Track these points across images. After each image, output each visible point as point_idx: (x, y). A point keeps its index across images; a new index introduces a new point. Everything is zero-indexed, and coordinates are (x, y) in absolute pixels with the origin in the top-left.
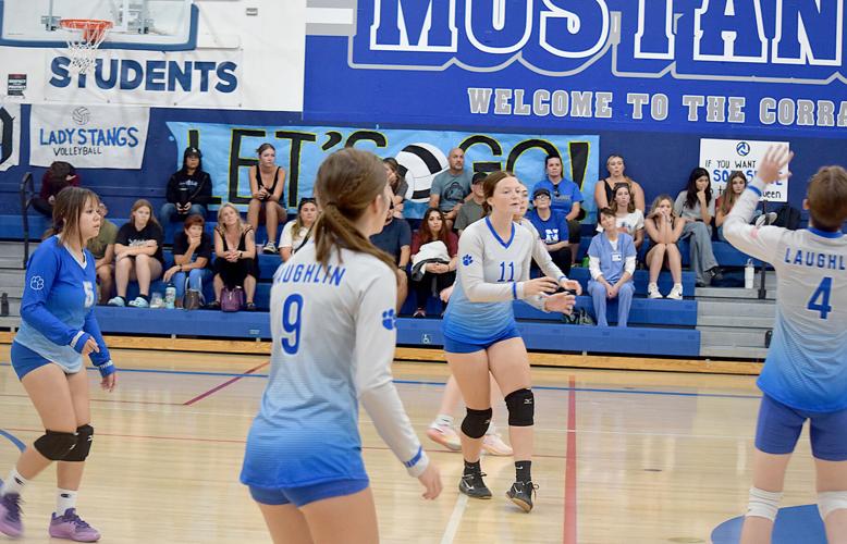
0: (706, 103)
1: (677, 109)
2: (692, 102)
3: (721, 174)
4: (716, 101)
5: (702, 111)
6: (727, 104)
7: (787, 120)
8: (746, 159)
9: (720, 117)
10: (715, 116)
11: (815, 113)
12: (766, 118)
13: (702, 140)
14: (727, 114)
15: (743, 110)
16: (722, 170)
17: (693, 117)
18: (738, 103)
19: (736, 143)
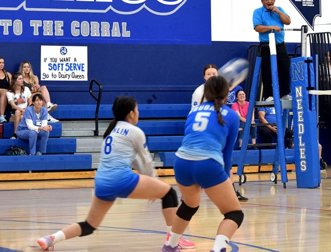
0: (43, 25)
1: (27, 29)
2: (35, 24)
3: (52, 66)
4: (48, 24)
5: (41, 29)
6: (54, 25)
7: (85, 34)
8: (65, 57)
9: (51, 33)
10: (48, 32)
11: (100, 29)
12: (75, 33)
13: (42, 47)
14: (54, 31)
15: (62, 28)
16: (53, 63)
17: (36, 33)
18: (60, 24)
19: (60, 47)
